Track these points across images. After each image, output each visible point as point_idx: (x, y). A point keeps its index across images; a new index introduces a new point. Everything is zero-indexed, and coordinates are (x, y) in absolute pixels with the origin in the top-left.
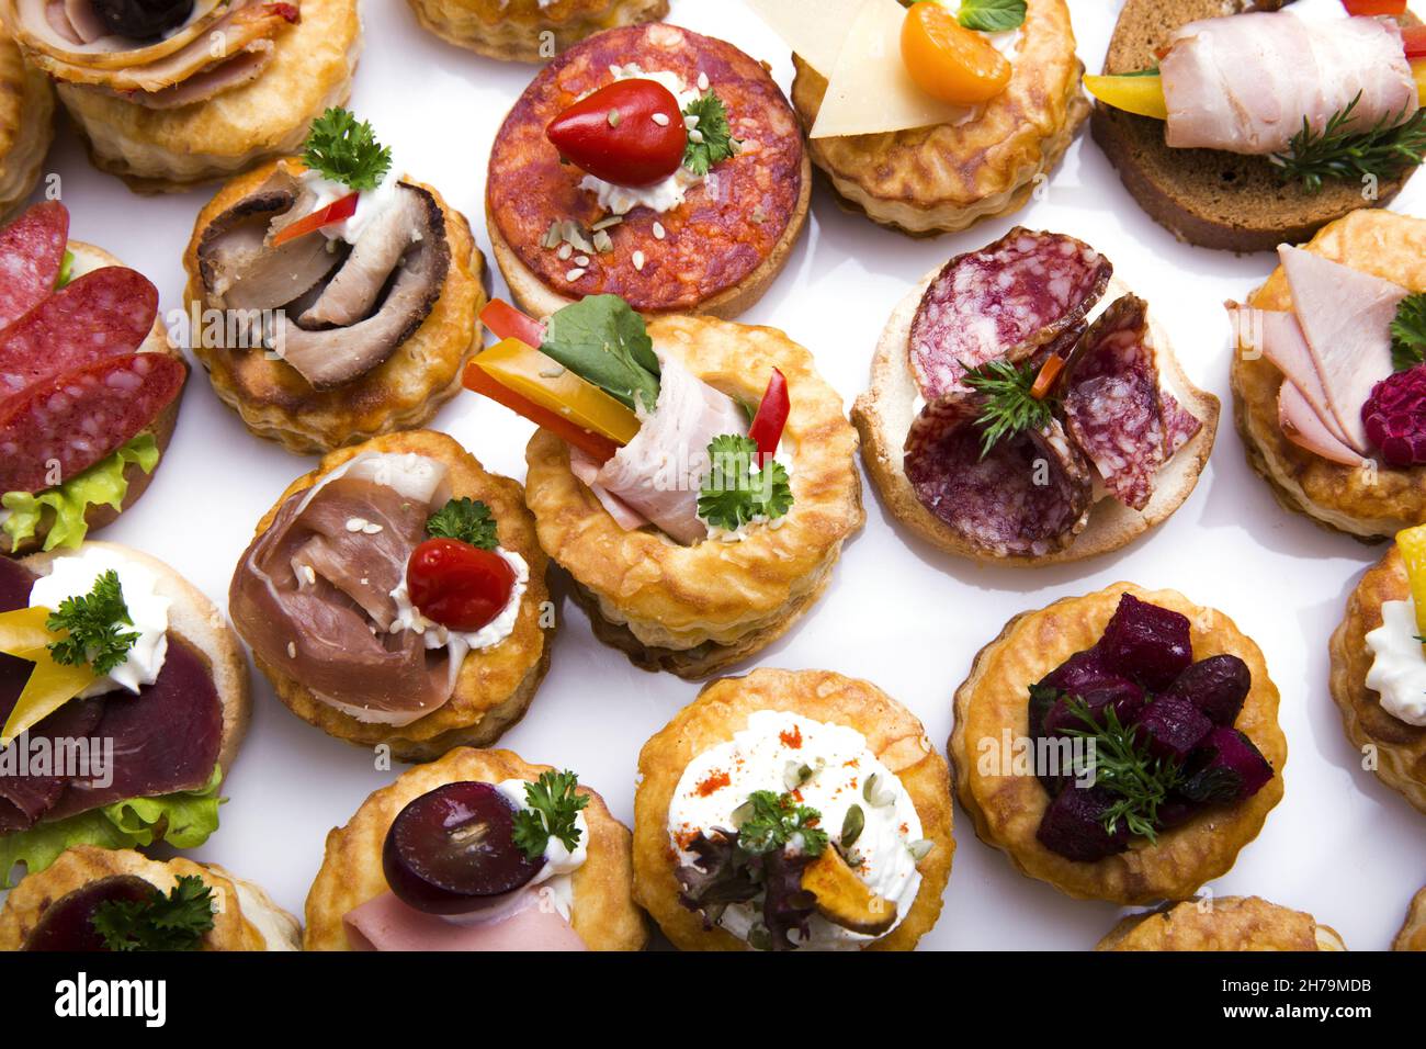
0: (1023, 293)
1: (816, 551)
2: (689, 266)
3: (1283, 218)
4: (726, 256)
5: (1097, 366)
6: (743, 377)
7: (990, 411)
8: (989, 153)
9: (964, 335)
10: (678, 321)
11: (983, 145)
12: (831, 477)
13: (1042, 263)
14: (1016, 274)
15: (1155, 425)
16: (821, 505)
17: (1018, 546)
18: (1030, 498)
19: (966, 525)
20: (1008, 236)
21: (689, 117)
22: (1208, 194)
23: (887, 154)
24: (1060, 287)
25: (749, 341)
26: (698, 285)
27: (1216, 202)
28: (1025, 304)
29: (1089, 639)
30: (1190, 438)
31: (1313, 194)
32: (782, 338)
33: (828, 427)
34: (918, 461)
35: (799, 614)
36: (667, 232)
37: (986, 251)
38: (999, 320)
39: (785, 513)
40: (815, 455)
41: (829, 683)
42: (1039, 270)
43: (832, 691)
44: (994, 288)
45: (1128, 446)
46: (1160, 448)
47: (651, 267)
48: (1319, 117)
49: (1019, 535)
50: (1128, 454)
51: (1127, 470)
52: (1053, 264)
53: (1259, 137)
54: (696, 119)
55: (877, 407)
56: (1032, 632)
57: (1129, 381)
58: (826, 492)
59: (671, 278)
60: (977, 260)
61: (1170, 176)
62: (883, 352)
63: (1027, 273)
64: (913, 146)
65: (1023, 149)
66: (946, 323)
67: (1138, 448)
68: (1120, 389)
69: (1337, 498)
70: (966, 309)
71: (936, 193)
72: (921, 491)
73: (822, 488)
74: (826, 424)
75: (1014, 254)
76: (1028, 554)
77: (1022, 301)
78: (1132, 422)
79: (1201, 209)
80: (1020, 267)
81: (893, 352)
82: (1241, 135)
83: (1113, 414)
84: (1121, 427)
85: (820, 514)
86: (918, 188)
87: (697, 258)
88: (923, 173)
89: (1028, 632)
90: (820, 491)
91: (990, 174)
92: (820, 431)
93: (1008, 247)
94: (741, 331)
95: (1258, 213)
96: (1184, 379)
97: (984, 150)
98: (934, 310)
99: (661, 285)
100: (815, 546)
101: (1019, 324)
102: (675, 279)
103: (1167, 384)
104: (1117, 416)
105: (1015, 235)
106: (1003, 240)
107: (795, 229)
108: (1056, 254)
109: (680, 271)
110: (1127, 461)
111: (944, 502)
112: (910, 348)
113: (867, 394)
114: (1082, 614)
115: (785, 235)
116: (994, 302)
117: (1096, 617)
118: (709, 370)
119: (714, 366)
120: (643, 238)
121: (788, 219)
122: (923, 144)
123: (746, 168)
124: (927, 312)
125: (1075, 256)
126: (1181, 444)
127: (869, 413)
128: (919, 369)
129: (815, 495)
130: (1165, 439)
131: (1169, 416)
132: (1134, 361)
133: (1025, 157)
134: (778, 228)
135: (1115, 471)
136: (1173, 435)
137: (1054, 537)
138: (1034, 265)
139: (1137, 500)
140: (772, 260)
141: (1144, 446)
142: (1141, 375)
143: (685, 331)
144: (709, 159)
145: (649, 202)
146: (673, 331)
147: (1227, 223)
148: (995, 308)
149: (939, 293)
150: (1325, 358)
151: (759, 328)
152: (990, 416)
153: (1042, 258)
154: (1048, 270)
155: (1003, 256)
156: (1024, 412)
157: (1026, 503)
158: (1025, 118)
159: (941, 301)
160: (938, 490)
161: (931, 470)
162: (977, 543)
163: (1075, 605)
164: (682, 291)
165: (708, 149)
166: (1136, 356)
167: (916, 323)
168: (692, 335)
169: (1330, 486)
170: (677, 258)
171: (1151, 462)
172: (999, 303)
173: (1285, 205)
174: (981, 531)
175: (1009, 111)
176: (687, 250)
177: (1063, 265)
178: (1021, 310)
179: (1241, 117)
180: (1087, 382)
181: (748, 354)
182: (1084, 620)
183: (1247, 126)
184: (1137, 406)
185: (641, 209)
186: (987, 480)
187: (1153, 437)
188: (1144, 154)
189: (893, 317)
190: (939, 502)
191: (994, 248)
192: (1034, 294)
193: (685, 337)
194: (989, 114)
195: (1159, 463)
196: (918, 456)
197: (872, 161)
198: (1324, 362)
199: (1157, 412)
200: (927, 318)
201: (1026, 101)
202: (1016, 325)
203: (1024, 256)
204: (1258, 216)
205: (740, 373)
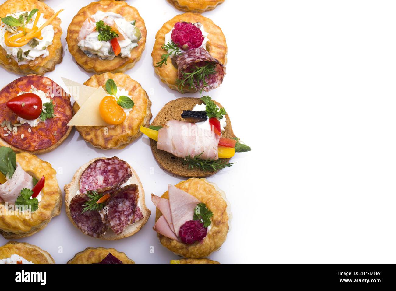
0: (113, 172)
1: (40, 221)
2: (35, 141)
3: (182, 173)
4: (44, 141)
5: (124, 196)
6: (37, 174)
7: (86, 204)
8: (113, 137)
9: (95, 179)
10: (27, 155)
11: (113, 135)
12: (49, 205)
13: (119, 167)
14: (112, 167)
15: (132, 215)
16: (45, 211)
17: (90, 233)
18: (97, 223)
19: (80, 225)
20: (113, 158)
21: (44, 106)
22: (166, 161)
23: (89, 129)
24: (121, 174)
25: (42, 165)
26: (35, 147)
27: (167, 164)
28: (112, 175)
29: (100, 260)
30: (140, 220)
31: (191, 169)
32: (50, 167)
33: (53, 193)
34: (73, 206)
35: (36, 232)
36: (32, 131)
37: (107, 159)
38: (105, 177)
39: (35, 210)
40: (48, 198)
41: (35, 252)
42: (118, 168)
43: (35, 254)
44: (106, 169)
45: (123, 218)
46: (130, 221)
47: (25, 138)
48: (193, 154)
49: (91, 231)
50: (122, 220)
51: (119, 225)
52: (121, 168)
53: (178, 154)
54: (46, 107)
55: (69, 189)
56: (87, 254)
57: (130, 202)
58: (47, 208)
59: (29, 143)
60: (104, 161)
61: (159, 154)
62: (75, 176)
63: (115, 168)
64: (96, 129)
65: (122, 138)
66: (91, 174)
67: (125, 219)
68: (128, 203)
69: (167, 245)
70: (98, 172)
71: (98, 143)
72: (72, 213)
73: (46, 207)
74: (52, 192)
75: (113, 162)
76: (92, 236)
77: (112, 174)
78: (127, 212)
79: (163, 164)
80: (114, 166)
81: (77, 177)
82: (174, 152)
83: (123, 209)
84: (124, 212)
85: (44, 213)
86: (94, 140)
87: (37, 140)
88: (96, 137)
89: (86, 254)
90: (45, 207)
91: (112, 142)
92: (50, 193)
93: (112, 160)
94: (41, 162)
95: (176, 169)
96: (144, 205)
97: (112, 136)
98: (90, 170)
99: (26, 144)
100: (40, 220)
101: (109, 180)
102: (30, 143)
103: (139, 205)
104: (124, 210)
105: (115, 158)
106: (112, 158)
107: (64, 139)
108: (122, 166)
109: (32, 142)
110: (120, 222)
111: (77, 217)
112: (81, 178)
113: (67, 185)
114: (100, 254)
115: (61, 140)
116: (105, 172)
117: (103, 255)
118: (30, 170)
119: (31, 169)
120: (25, 131)
121: (62, 136)
122: (99, 130)
123: (56, 121)
124: (87, 170)
125: (126, 168)
126: (137, 221)
127: (66, 190)
128: (81, 184)
129: (44, 208)
130: (133, 219)
131: (137, 213)
132: (133, 198)
133: (123, 140)
134: (59, 138)
135: (115, 224)
136: (135, 218)
137: (98, 234)
138: (117, 167)
139: (118, 233)
140: (56, 145)
141: (127, 219)
142: (133, 201)
143: (27, 158)
144: (46, 117)
145: (29, 123)
146: (25, 157)
147: (168, 170)
148: (105, 174)
149: (92, 166)
150: (174, 212)
151: (46, 162)
152: (86, 205)
153: (119, 166)
154: (120, 169)
155: (111, 162)
156: (94, 206)
157: (96, 223)
158: (125, 131)
159: (92, 169)
160: (76, 214)
161: (76, 209)
162: (81, 229)
163: (99, 251)
164: (30, 147)
165: (47, 115)
166: (133, 197)
167: (84, 172)
168: (29, 159)
169: (167, 242)
170: (32, 138)
171: (127, 224)
172: (106, 173)
173: (183, 169)
174: (83, 227)
175: (122, 128)
176: (35, 137)
177: (123, 169)
178: (111, 177)
179: (174, 148)
180: (120, 199)
181: (40, 168)
182: (100, 255)
183: (175, 151)
184: (129, 209)
185: (27, 124)
186: (89, 215)
187: (130, 218)
188: (154, 147)
189: (80, 168)
190: (75, 217)
191: (109, 159)
192: (115, 174)
193: (27, 160)
194: (117, 127)
195: (128, 225)
196: (73, 205)
197: (86, 129)
198: (173, 214)
199: (134, 212)
200: (87, 172)
201: (127, 127)
202: (108, 179)
203: (115, 164)
204: (176, 170)
205: (37, 173)
